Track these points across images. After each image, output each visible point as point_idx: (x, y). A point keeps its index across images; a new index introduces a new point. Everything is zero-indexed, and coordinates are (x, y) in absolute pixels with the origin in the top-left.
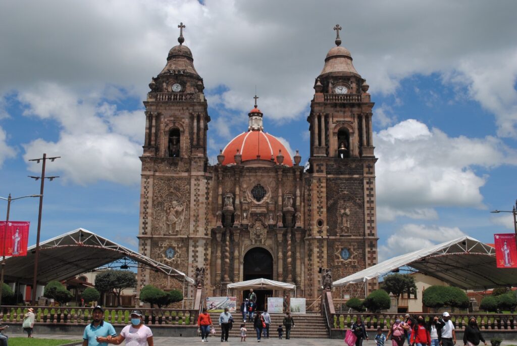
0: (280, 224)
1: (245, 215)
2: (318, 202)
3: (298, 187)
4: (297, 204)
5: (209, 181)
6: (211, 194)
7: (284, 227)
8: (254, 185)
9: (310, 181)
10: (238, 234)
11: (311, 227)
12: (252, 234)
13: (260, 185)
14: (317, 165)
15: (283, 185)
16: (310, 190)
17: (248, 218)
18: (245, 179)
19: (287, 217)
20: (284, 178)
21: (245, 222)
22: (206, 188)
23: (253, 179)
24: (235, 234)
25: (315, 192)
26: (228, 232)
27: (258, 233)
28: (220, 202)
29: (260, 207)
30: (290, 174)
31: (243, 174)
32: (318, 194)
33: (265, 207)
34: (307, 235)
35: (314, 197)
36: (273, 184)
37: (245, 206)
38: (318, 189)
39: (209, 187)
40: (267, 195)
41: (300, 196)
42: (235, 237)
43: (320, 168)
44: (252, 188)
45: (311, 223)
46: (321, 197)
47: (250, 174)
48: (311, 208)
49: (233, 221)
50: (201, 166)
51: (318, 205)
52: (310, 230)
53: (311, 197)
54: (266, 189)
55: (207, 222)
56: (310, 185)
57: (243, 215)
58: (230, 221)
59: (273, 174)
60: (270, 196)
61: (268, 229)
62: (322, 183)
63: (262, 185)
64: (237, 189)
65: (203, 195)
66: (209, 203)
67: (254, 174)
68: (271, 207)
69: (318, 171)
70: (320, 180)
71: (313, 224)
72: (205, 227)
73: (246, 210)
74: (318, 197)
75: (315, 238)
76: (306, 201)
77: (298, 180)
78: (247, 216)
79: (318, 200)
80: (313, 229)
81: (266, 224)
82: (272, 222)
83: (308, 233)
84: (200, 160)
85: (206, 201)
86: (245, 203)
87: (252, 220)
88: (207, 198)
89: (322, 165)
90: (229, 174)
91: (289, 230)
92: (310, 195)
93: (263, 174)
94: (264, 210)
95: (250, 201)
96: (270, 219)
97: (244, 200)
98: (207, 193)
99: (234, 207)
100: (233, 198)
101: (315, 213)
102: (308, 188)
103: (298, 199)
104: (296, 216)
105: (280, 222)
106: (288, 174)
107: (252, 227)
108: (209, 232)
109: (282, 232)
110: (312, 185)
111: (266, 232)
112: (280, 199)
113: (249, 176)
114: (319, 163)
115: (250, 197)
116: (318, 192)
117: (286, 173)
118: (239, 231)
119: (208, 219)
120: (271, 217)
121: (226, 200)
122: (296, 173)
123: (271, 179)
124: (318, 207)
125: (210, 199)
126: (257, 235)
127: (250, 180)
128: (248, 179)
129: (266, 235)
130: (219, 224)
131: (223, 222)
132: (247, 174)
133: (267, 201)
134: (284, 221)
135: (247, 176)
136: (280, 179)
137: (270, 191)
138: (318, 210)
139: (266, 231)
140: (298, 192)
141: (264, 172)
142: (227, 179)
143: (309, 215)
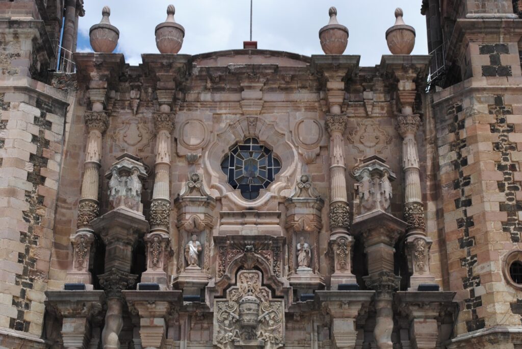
0: (345, 276)
1: (193, 248)
2: (501, 187)
3: (410, 137)
4: (411, 200)
5: (49, 117)
6: (53, 166)
7: (362, 285)
8: (232, 139)
9: (460, 109)
10: (160, 322)
11: (480, 291)
12: (222, 322)
13: (255, 141)
14: (484, 50)
15: (348, 134)
16: (459, 145)
17: (206, 260)
18: (197, 114)
19: (370, 250)
20: (350, 111)
21: (193, 275)
22: (35, 139)
23: (228, 117)
24: (143, 322)
25: (484, 147)
26: (115, 309)
27: (247, 319)
28: (90, 191)
29: (258, 215)
30: (375, 97)
31: (191, 96)
32: (499, 156)
33: (279, 215)
34: (461, 326)
35: (482, 165)
36: (310, 132)
37: (194, 214)
38: (496, 137)
39: (48, 135)
40: (286, 173)
41: (422, 173)
42: (143, 332)
43: (495, 60)
44: (224, 148)
45: (477, 270)
46: (513, 168)
47: (218, 96)
48: (470, 211)
49: (139, 266)
50: (18, 55)
51: (502, 197)
52: (477, 302)
53: (466, 171)
54: (278, 151)
55: (25, 271)
56: (462, 126)
57: (187, 251)
58: (127, 267)
59: (305, 96)
60: (298, 177)
61: (291, 299)
62: (509, 112)
63: (262, 138)
64: (163, 148)
65: (18, 163)
66: (41, 200)
67: (234, 97)
68: (304, 215)
69: (488, 72)
70: (499, 101)
71: (490, 274)
72: (17, 291)
73: (196, 231)
74: (501, 168)
75: (506, 334)
76: (445, 191)
77: (408, 110)
78: (200, 254)
79: (500, 176)
80: (490, 294)
81: (284, 280)
82: (306, 275)
83: (464, 315)
84: (16, 36)
85: (30, 187)
86: (193, 201)
87: (224, 264)
88: (37, 179)
89: (505, 49)
90: (133, 94)
91: (385, 299)
92: (465, 162)
93: (269, 97)
94: (273, 228)
95: (215, 194)
96: (298, 265)
97: (192, 189)
98: (38, 160)
99: (146, 212)
100: (141, 178)
101: (493, 226)
102: (452, 137)
103: (413, 179)
104: (413, 246)
105: (343, 268)
106: (368, 95)
107: (224, 296)
108: (35, 316)
109: (355, 311)
110: (468, 123)
111: (281, 316)
112: (339, 181)
113: (213, 105)
114: (491, 41)
115: (215, 182)
116: (497, 146)
117: (357, 92)
118: (162, 307)
119: (33, 261)
120: (302, 255)
121: (113, 183)
122: (401, 85)
123: (299, 115)
124: (502, 207)
125: (51, 184)
126: (243, 327)
127: (217, 118)
128: (209, 113)
129: (282, 326)
130: (79, 275)
131: (96, 270)
132: (206, 97)
133: (285, 193)
134: (360, 265)
135: (204, 104)
136: (336, 110)
137: (296, 157)
138: (504, 216)
139: (281, 308)
140: (411, 155)
141: (272, 90)
142: (125, 114)
143: (466, 243)
